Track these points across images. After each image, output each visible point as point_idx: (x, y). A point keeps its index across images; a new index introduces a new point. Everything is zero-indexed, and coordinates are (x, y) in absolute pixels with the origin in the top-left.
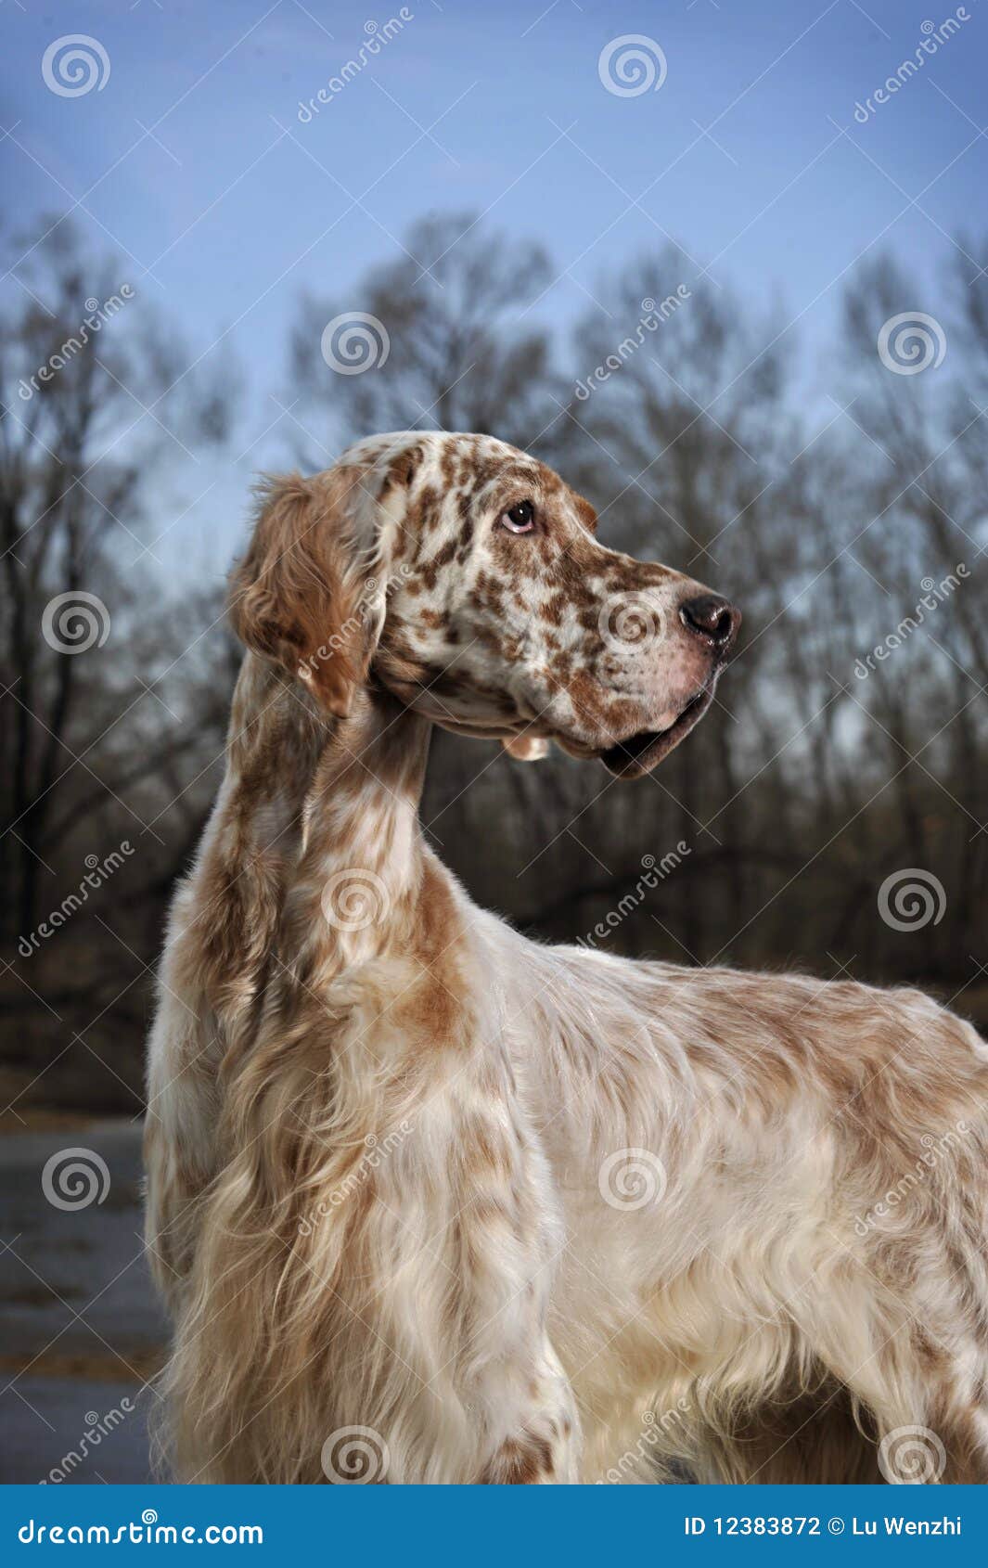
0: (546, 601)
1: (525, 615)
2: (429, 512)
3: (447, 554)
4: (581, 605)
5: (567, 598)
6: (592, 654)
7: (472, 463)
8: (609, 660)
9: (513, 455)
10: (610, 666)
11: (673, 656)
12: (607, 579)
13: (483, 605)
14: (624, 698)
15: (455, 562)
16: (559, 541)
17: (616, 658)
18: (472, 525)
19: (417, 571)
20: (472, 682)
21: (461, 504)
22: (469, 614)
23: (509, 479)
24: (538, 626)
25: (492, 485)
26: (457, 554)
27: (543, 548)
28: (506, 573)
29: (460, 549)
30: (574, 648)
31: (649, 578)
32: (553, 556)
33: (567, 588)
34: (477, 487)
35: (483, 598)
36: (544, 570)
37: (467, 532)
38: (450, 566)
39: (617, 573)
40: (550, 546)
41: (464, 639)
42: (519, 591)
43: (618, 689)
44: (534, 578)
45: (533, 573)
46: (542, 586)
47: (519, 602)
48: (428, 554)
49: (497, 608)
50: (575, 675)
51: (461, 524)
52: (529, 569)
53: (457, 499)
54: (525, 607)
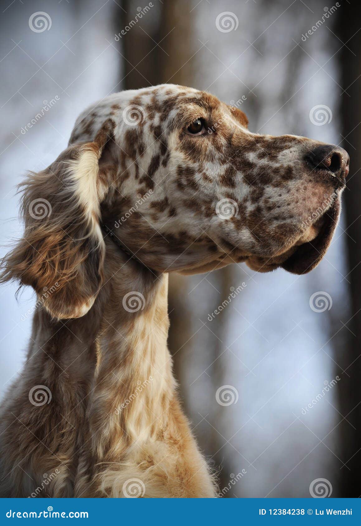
0: (223, 173)
1: (211, 185)
2: (136, 147)
3: (155, 165)
4: (244, 171)
5: (235, 168)
6: (256, 201)
7: (154, 107)
8: (266, 202)
9: (183, 91)
10: (268, 205)
11: (305, 189)
12: (258, 152)
13: (185, 186)
14: (282, 223)
15: (161, 167)
16: (224, 136)
17: (271, 200)
18: (166, 141)
19: (141, 182)
20: (190, 238)
21: (155, 133)
22: (178, 194)
23: (183, 106)
24: (220, 190)
25: (173, 114)
26: (161, 162)
27: (214, 142)
28: (194, 162)
29: (162, 158)
30: (245, 200)
31: (283, 145)
32: (222, 145)
33: (234, 163)
34: (163, 119)
35: (184, 182)
36: (217, 155)
37: (164, 148)
38: (159, 170)
39: (263, 146)
40: (219, 140)
41: (179, 210)
42: (204, 171)
43: (276, 218)
44: (212, 161)
45: (211, 158)
46: (218, 165)
47: (206, 178)
48: (144, 170)
49: (194, 185)
50: (250, 216)
51: (158, 144)
52: (208, 157)
53: (151, 131)
54: (211, 181)
